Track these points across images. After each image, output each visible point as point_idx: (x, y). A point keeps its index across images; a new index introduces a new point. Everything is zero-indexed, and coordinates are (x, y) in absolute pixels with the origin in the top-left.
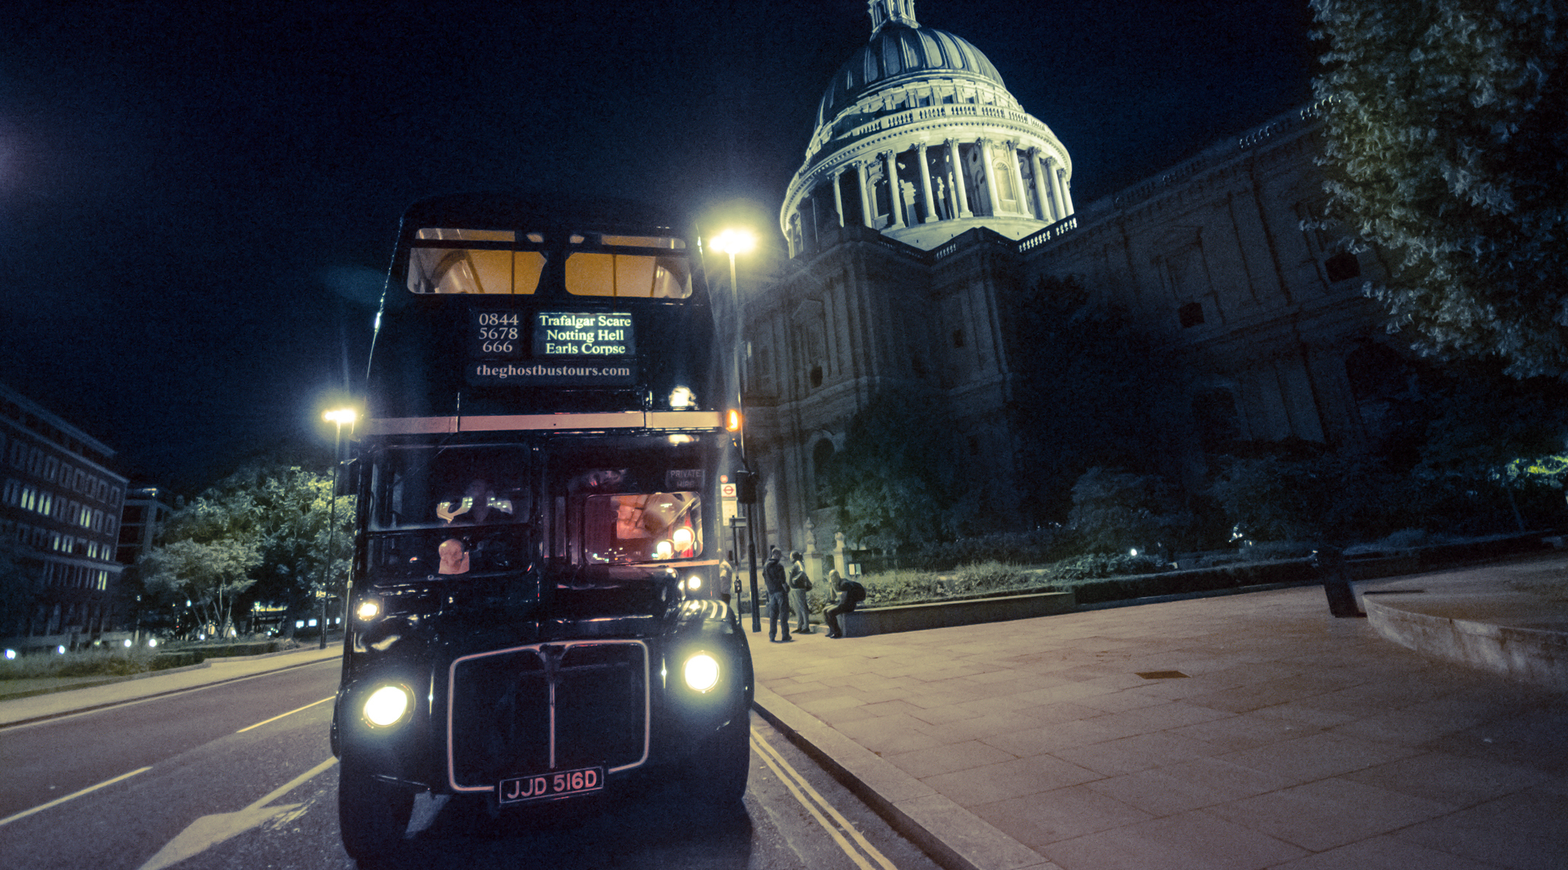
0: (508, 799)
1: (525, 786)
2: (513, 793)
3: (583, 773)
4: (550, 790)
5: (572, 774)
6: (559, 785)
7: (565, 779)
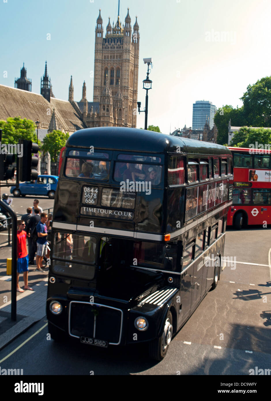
0: (82, 341)
1: (87, 340)
2: (84, 340)
3: (102, 341)
4: (93, 343)
5: (99, 341)
6: (96, 343)
7: (97, 341)
